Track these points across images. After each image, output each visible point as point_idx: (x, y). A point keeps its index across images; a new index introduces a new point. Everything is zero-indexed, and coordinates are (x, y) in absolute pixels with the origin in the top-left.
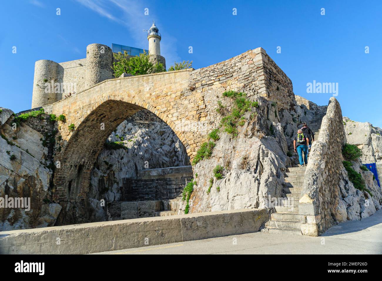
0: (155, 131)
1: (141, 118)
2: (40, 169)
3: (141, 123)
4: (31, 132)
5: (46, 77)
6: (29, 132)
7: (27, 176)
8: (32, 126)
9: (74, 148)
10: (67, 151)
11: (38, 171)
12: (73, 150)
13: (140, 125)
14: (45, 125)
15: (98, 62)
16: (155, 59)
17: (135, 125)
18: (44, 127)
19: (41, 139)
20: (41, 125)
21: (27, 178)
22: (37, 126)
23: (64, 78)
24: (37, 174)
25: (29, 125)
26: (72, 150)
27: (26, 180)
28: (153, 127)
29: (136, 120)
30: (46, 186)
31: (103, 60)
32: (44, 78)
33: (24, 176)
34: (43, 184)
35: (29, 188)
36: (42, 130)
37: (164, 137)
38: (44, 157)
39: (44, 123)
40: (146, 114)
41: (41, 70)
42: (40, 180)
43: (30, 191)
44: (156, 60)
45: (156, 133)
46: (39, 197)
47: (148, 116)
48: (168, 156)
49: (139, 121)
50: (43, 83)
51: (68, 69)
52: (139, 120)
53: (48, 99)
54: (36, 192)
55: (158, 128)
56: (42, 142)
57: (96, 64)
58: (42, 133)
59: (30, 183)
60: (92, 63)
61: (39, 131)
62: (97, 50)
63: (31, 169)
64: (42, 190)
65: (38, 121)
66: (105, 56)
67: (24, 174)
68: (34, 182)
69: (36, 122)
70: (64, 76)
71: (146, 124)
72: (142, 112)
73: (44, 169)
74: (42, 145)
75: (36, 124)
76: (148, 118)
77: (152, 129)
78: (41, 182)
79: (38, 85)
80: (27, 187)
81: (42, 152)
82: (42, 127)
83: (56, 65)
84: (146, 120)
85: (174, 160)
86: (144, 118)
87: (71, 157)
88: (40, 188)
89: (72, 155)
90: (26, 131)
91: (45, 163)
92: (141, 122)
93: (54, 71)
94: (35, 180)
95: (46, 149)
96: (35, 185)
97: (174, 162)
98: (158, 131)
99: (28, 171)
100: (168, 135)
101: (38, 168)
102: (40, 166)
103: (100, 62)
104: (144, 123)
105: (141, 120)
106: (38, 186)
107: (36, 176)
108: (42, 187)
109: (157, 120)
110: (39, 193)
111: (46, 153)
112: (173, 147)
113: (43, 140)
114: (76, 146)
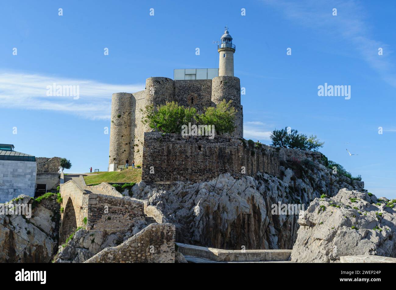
0: (176, 191)
1: (162, 179)
2: (46, 241)
3: (161, 185)
4: (44, 210)
5: (119, 112)
6: (43, 211)
7: (37, 246)
8: (44, 206)
9: (70, 224)
10: (64, 227)
11: (45, 242)
12: (70, 225)
13: (160, 187)
14: (54, 204)
15: (154, 99)
16: (221, 82)
17: (154, 187)
18: (53, 206)
19: (51, 216)
20: (51, 205)
21: (37, 247)
22: (48, 205)
23: (136, 110)
24: (44, 244)
25: (43, 206)
26: (68, 225)
27: (37, 248)
28: (174, 188)
29: (156, 181)
30: (50, 253)
31: (158, 96)
32: (118, 114)
33: (36, 245)
34: (48, 251)
35: (39, 254)
36: (51, 208)
37: (185, 199)
38: (52, 230)
39: (53, 203)
40: (168, 173)
41: (116, 105)
42: (46, 248)
43: (39, 256)
44: (222, 84)
45: (176, 194)
46: (46, 260)
47: (170, 175)
48: (182, 222)
49: (159, 183)
50: (117, 119)
51: (139, 100)
52: (159, 181)
53: (122, 136)
54: (44, 257)
55: (179, 189)
56: (51, 218)
57: (151, 102)
58: (52, 211)
59: (40, 250)
60: (148, 100)
61: (50, 209)
62: (153, 84)
63: (40, 240)
64: (48, 256)
65: (49, 202)
66: (161, 91)
67: (36, 244)
68: (42, 250)
69: (47, 203)
70: (136, 109)
71: (166, 185)
72: (164, 172)
73: (50, 240)
74: (51, 221)
75: (47, 204)
76: (170, 177)
77: (172, 190)
78: (47, 250)
79: (113, 122)
80: (38, 254)
81: (51, 226)
82: (52, 206)
83: (129, 96)
84: (168, 180)
85: (190, 226)
86: (166, 178)
87: (70, 230)
88: (46, 255)
89: (69, 229)
90: (41, 210)
91: (52, 235)
92: (161, 183)
93: (127, 104)
94: (43, 249)
95: (54, 223)
96: (43, 252)
97: (191, 228)
98: (179, 193)
99: (38, 242)
100: (190, 196)
101: (45, 240)
102: (46, 238)
103: (156, 99)
104: (165, 183)
105: (161, 180)
106: (45, 253)
107: (43, 245)
108: (47, 254)
109: (181, 179)
110: (46, 258)
111: (54, 226)
112: (192, 211)
113: (52, 216)
114: (71, 222)
